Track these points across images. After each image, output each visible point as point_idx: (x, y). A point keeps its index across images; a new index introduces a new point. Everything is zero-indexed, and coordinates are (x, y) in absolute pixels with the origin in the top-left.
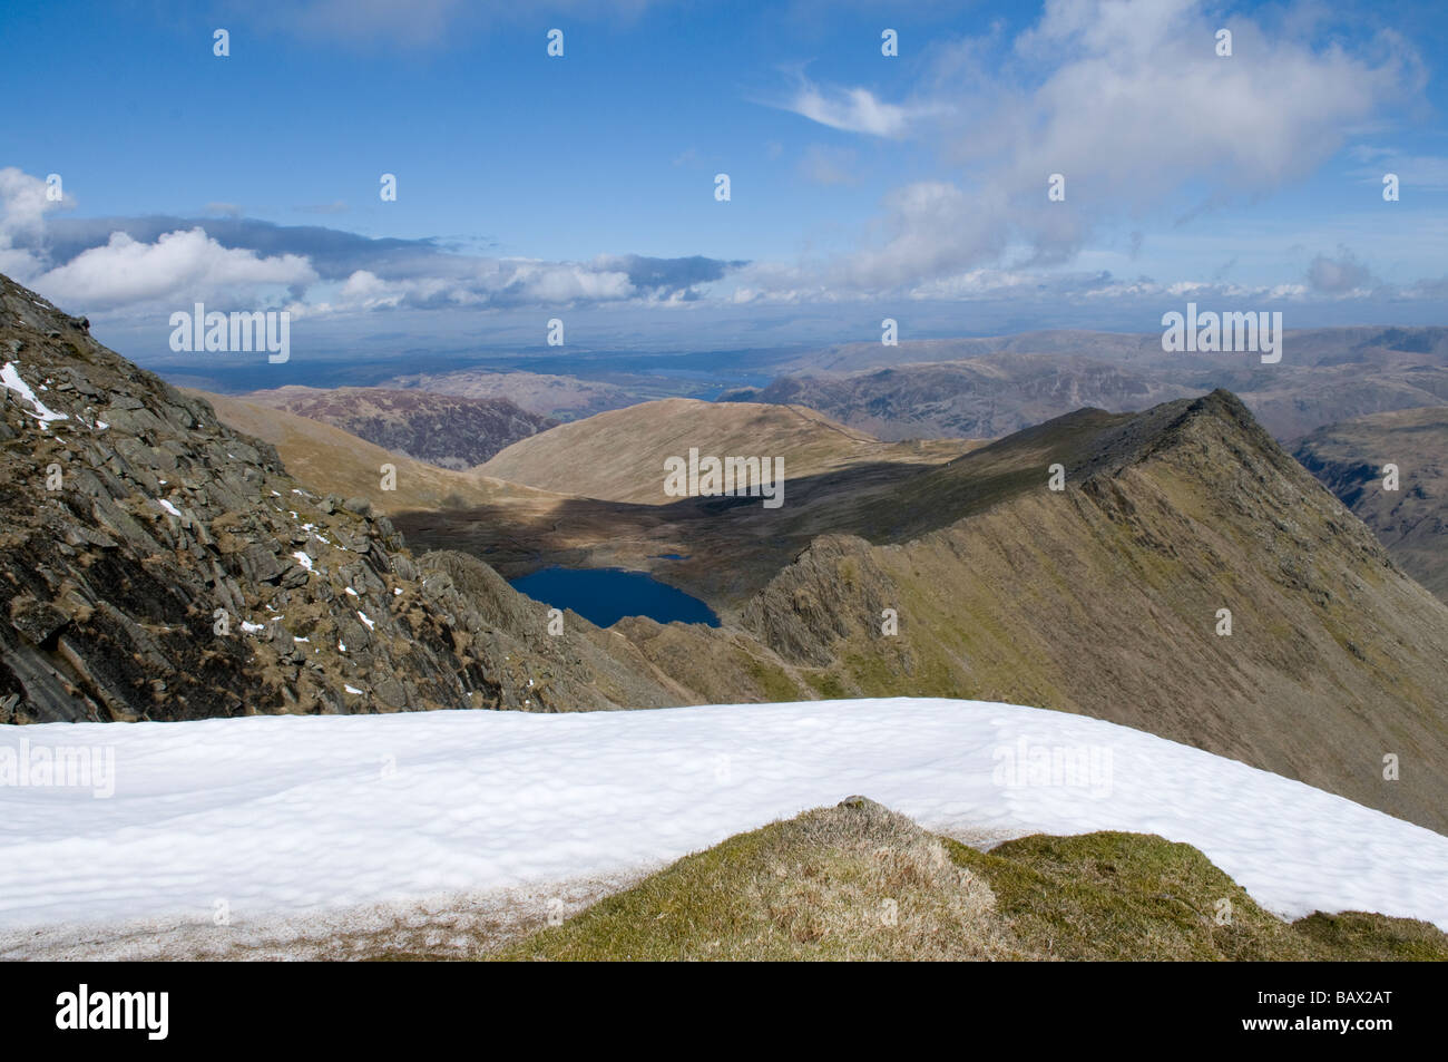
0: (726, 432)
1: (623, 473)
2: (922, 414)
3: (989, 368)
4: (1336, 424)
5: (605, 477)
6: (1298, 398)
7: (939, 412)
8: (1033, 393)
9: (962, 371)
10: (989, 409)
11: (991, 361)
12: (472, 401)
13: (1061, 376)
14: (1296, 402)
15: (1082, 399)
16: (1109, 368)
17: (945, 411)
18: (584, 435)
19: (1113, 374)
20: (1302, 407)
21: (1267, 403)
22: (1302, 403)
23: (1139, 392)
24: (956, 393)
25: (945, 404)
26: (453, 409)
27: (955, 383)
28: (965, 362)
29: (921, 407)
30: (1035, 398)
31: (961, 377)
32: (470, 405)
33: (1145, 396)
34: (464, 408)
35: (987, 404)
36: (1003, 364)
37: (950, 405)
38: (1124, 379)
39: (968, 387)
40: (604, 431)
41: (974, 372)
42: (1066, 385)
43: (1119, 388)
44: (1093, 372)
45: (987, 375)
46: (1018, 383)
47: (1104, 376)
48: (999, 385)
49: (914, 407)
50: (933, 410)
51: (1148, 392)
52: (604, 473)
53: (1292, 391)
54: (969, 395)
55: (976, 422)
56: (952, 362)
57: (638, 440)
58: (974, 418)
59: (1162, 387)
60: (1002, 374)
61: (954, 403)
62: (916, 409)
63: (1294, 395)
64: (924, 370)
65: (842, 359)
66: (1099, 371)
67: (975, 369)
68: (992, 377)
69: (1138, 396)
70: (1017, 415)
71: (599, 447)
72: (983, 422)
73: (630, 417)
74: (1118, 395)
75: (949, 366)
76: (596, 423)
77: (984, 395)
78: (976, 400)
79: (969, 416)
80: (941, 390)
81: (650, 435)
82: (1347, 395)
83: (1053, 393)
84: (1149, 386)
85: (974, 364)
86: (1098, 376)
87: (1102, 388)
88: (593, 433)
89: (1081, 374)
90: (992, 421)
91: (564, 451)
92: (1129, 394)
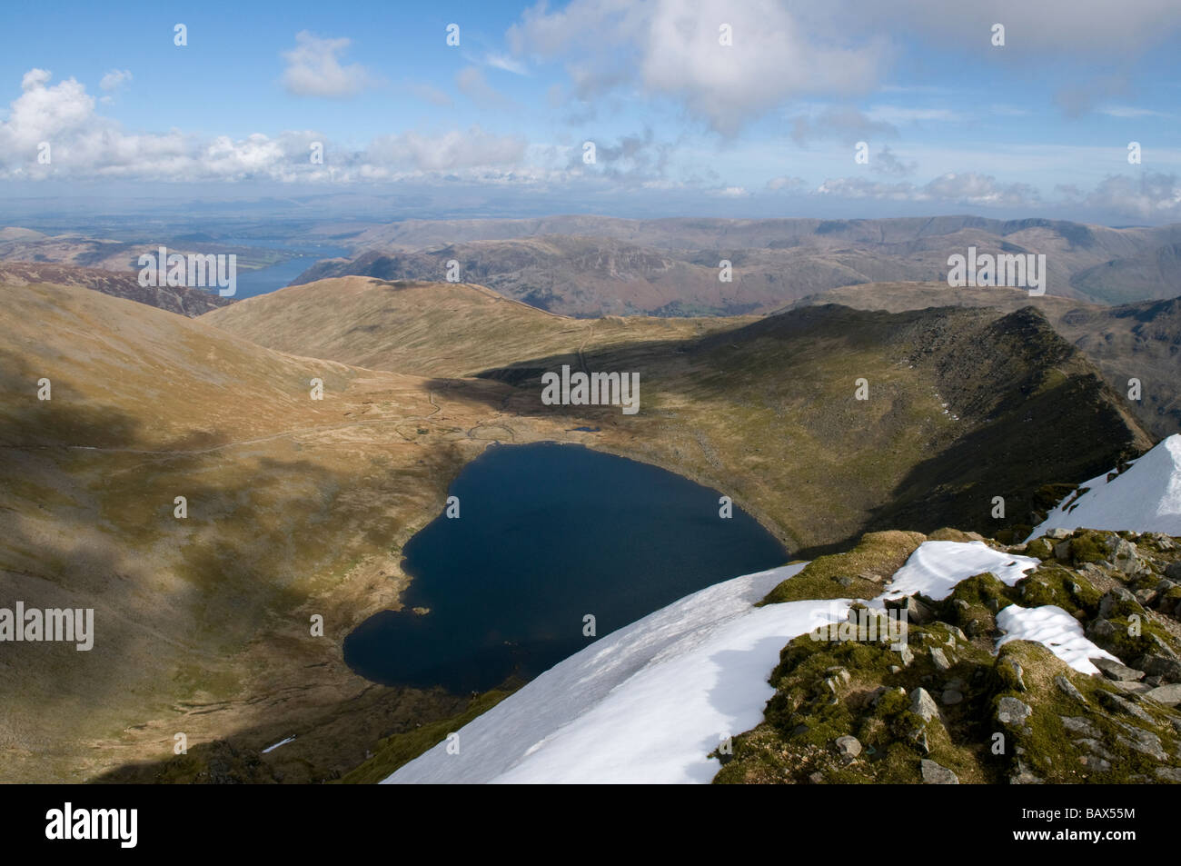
0: (423, 308)
1: (334, 344)
2: (497, 283)
3: (546, 246)
4: (817, 295)
5: (318, 348)
6: (768, 273)
7: (510, 282)
8: (582, 267)
9: (527, 249)
10: (550, 280)
11: (546, 241)
12: (117, 273)
13: (600, 254)
14: (766, 275)
15: (618, 272)
16: (635, 248)
17: (514, 281)
18: (275, 309)
19: (638, 253)
20: (771, 279)
21: (746, 276)
22: (771, 277)
23: (658, 267)
24: (523, 266)
25: (515, 275)
26: (101, 281)
27: (522, 259)
28: (527, 241)
29: (495, 278)
30: (583, 271)
31: (526, 254)
32: (115, 277)
33: (663, 269)
34: (111, 280)
35: (547, 275)
36: (557, 243)
37: (519, 276)
38: (647, 256)
39: (532, 262)
40: (294, 306)
41: (535, 249)
42: (606, 261)
43: (643, 264)
44: (625, 249)
45: (546, 251)
46: (570, 259)
47: (632, 253)
48: (555, 260)
49: (490, 277)
50: (505, 280)
51: (664, 267)
52: (317, 344)
53: (762, 267)
54: (533, 268)
55: (540, 290)
56: (515, 241)
57: (336, 314)
58: (538, 286)
59: (673, 263)
60: (558, 252)
61: (522, 276)
62: (491, 279)
63: (764, 270)
64: (494, 248)
65: (404, 233)
66: (628, 249)
67: (535, 247)
68: (549, 254)
69: (658, 270)
70: (571, 284)
71: (298, 320)
72: (546, 290)
73: (316, 292)
74: (643, 270)
75: (516, 244)
76: (281, 298)
77: (544, 268)
78: (537, 272)
79: (535, 285)
80: (511, 264)
81: (347, 309)
82: (800, 271)
83: (597, 267)
84: (664, 262)
85: (533, 242)
86: (628, 254)
87: (631, 263)
88: (284, 307)
89: (615, 253)
90: (552, 289)
91: (261, 324)
92: (651, 268)
